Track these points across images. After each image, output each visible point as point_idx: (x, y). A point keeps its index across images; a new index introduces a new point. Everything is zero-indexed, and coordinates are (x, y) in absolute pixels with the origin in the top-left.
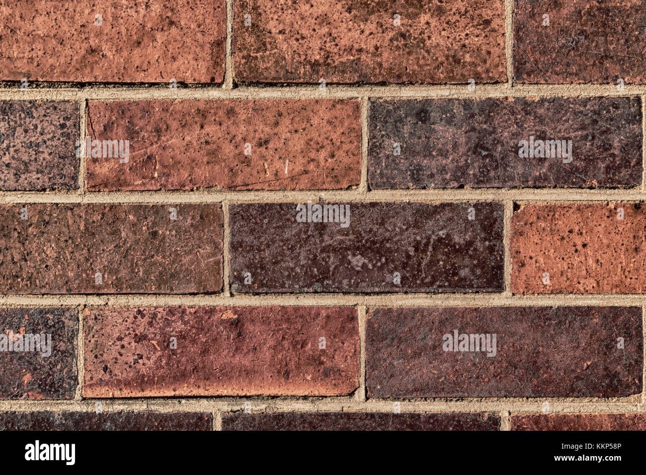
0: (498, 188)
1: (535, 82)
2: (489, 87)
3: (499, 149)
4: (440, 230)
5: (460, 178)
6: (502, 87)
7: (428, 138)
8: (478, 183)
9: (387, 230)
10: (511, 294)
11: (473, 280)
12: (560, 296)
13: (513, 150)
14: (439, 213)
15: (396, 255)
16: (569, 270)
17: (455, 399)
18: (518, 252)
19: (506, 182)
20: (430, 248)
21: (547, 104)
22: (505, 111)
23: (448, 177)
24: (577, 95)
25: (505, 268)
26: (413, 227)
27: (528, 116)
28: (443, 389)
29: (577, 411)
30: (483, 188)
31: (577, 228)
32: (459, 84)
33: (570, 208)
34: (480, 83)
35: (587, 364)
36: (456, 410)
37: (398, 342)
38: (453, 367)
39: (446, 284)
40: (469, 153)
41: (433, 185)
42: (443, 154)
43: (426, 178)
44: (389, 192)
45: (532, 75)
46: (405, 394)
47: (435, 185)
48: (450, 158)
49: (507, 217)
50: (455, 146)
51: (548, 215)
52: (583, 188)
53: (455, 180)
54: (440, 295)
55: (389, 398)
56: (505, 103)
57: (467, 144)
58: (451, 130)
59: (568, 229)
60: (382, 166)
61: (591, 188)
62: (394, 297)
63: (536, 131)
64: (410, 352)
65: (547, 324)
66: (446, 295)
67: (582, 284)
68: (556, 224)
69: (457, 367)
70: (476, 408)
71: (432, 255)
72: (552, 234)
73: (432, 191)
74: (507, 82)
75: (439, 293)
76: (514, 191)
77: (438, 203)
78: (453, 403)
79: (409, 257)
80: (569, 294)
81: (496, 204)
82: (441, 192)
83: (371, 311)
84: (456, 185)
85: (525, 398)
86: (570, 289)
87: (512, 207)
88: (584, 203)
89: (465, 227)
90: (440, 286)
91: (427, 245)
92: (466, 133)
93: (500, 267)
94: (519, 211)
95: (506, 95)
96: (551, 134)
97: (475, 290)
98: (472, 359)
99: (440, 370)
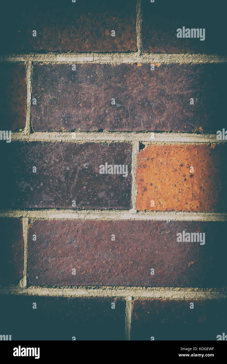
0: (128, 132)
1: (158, 52)
2: (123, 55)
3: (130, 102)
4: (84, 163)
5: (100, 124)
6: (133, 55)
7: (77, 94)
8: (113, 128)
9: (45, 163)
10: (136, 211)
11: (108, 200)
12: (172, 213)
13: (140, 103)
14: (84, 150)
15: (51, 181)
16: (180, 194)
17: (93, 287)
18: (142, 180)
19: (134, 127)
20: (77, 176)
21: (166, 69)
22: (134, 74)
23: (91, 123)
24: (190, 62)
25: (132, 192)
26: (64, 160)
27: (152, 78)
28: (84, 280)
29: (182, 297)
30: (117, 131)
31: (186, 163)
32: (100, 53)
33: (182, 148)
34: (116, 52)
35: (191, 264)
36: (93, 295)
37: (52, 245)
38: (92, 264)
39: (88, 203)
40: (107, 105)
41: (79, 129)
42: (88, 105)
43: (75, 124)
44: (47, 134)
45: (156, 47)
46: (56, 283)
47: (81, 129)
48: (93, 109)
49: (135, 154)
50: (97, 99)
51: (165, 153)
52: (192, 133)
53: (96, 126)
54: (83, 211)
55: (45, 285)
56: (135, 68)
57: (105, 98)
58: (94, 88)
59: (179, 163)
60: (42, 114)
61: (198, 133)
62: (49, 211)
63: (158, 89)
64: (60, 252)
65: (162, 233)
66: (88, 211)
67: (189, 205)
68: (170, 160)
69: (95, 264)
70: (108, 294)
71: (77, 182)
72: (167, 167)
73: (79, 134)
74: (137, 51)
75: (82, 210)
76: (141, 134)
77: (83, 142)
78: (91, 290)
79: (60, 182)
80: (179, 211)
81: (126, 144)
82: (86, 134)
83: (32, 222)
84: (97, 129)
85: (144, 288)
86: (180, 208)
87: (138, 146)
88: (192, 144)
89: (103, 160)
90: (83, 205)
91: (74, 173)
92: (105, 90)
93: (129, 191)
94: (144, 149)
95: (136, 61)
96: (169, 92)
97: (109, 208)
98: (106, 258)
99: (82, 265)
